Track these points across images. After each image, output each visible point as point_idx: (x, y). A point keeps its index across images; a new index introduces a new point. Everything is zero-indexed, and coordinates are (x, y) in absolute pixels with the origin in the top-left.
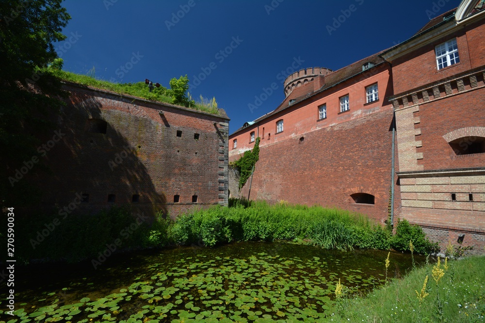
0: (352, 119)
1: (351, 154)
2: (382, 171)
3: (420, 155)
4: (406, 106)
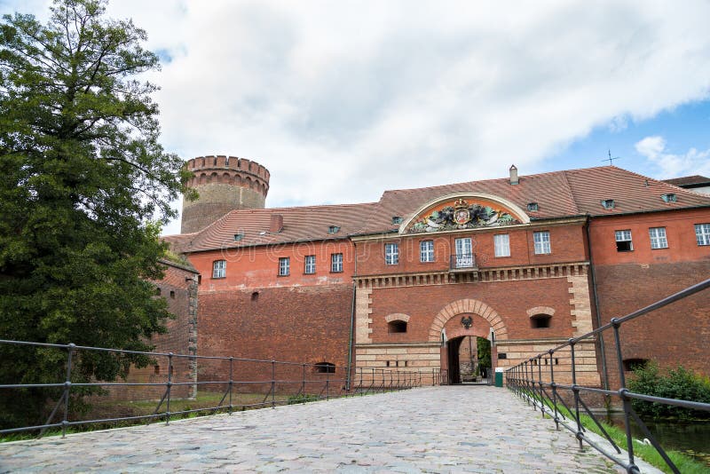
0: (317, 284)
1: (315, 322)
2: (343, 342)
3: (371, 330)
4: (364, 288)
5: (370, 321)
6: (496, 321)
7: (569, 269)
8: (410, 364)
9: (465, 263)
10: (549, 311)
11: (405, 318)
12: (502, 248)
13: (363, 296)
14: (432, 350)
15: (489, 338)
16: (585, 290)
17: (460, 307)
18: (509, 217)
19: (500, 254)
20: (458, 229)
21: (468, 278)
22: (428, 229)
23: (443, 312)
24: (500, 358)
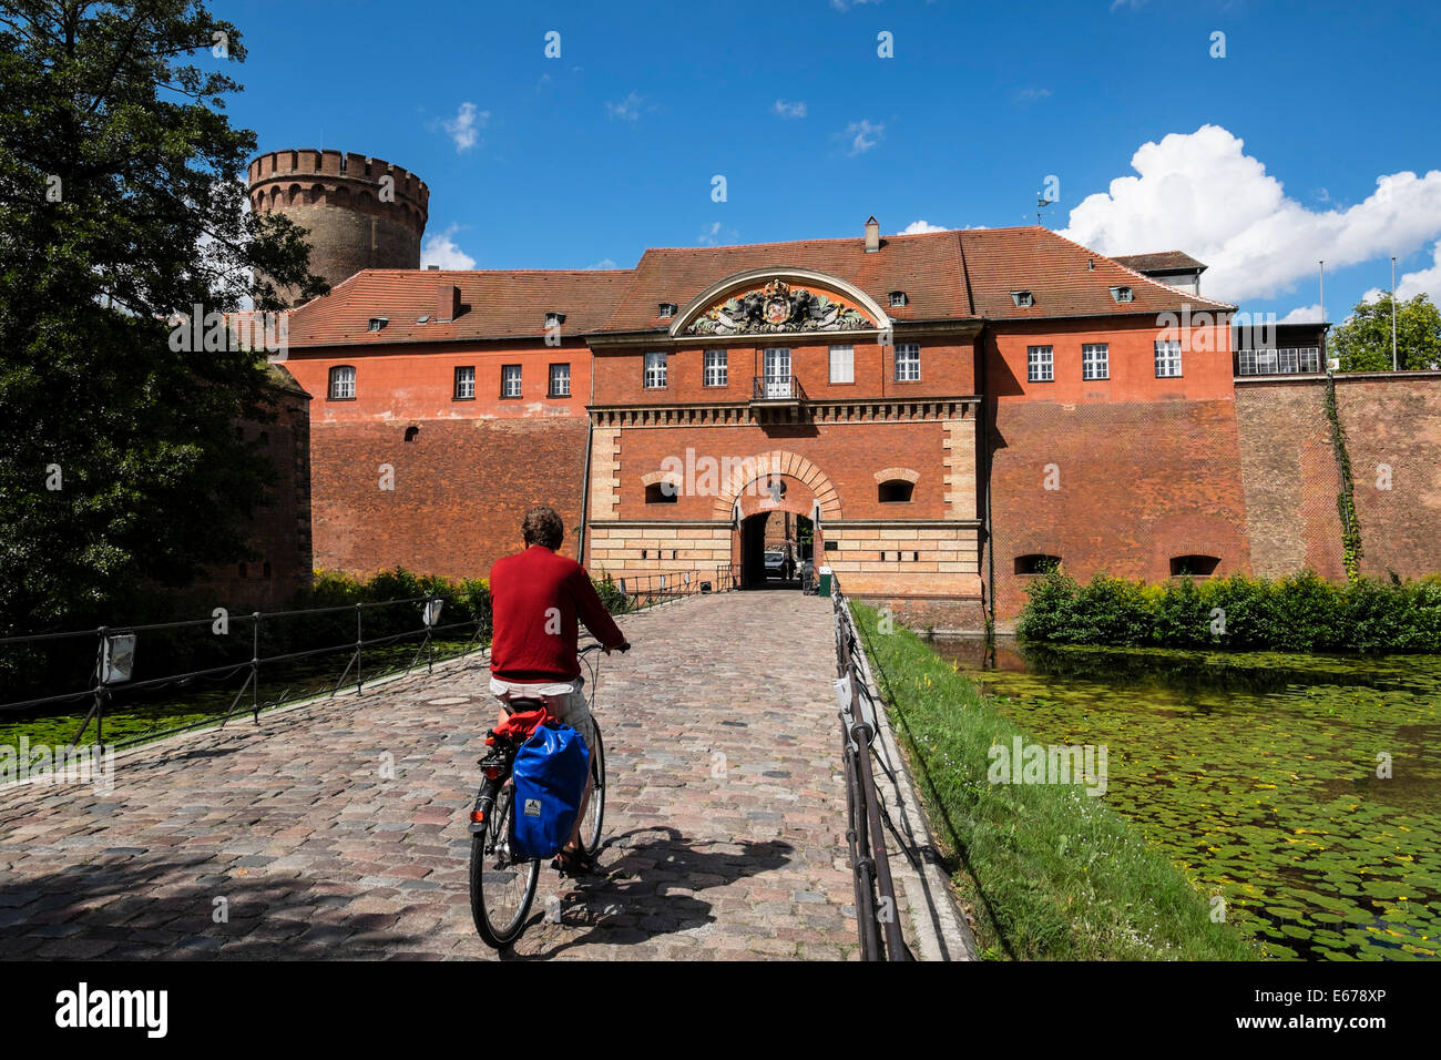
0: (525, 415)
1: (521, 481)
2: (569, 516)
3: (616, 499)
4: (607, 426)
5: (616, 482)
6: (824, 488)
7: (946, 409)
8: (680, 555)
9: (780, 391)
10: (910, 475)
12: (842, 367)
13: (605, 439)
14: (718, 533)
15: (812, 516)
16: (970, 444)
18: (857, 315)
19: (837, 378)
20: (769, 331)
21: (783, 418)
22: (718, 330)
24: (826, 549)
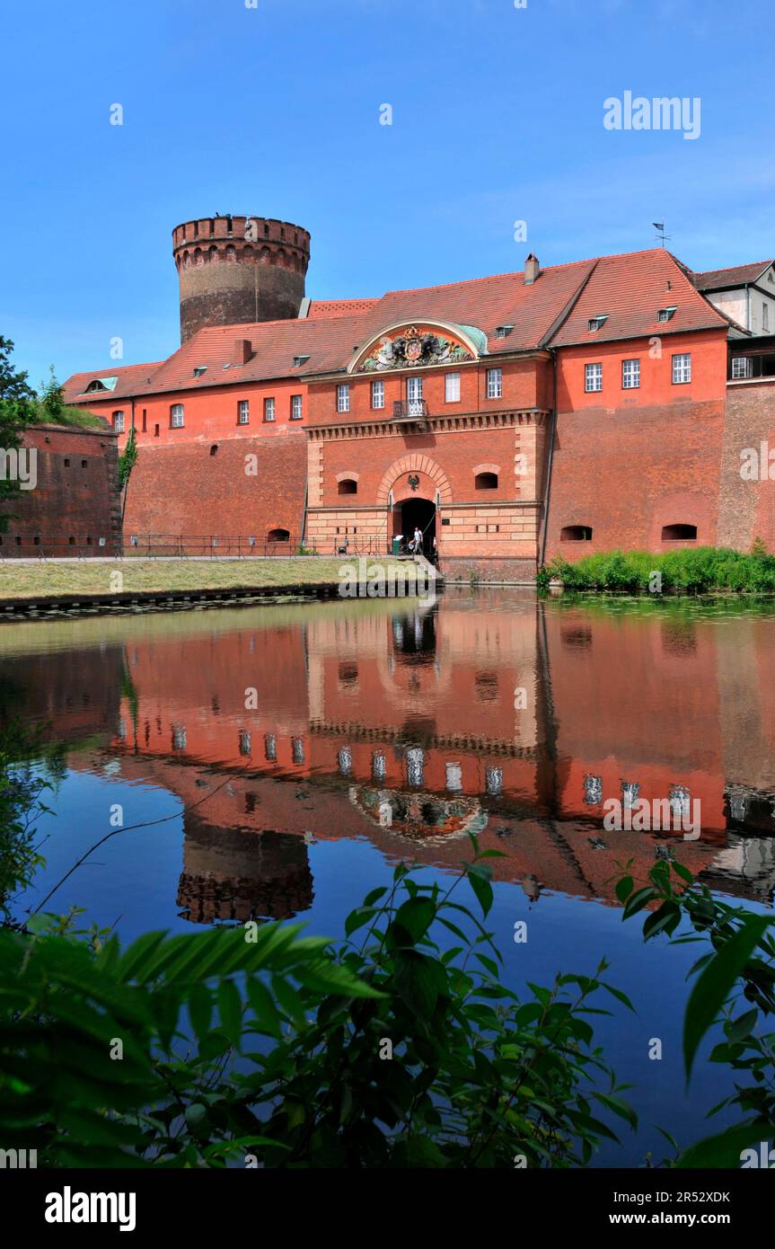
2: (298, 505)
3: (322, 492)
4: (315, 441)
5: (322, 480)
6: (442, 480)
7: (516, 418)
8: (358, 531)
9: (415, 411)
10: (496, 469)
11: (354, 476)
12: (453, 390)
13: (315, 450)
14: (380, 514)
15: (435, 501)
16: (533, 444)
17: (408, 464)
18: (461, 351)
19: (450, 398)
20: (408, 366)
21: (417, 428)
22: (378, 367)
23: (392, 470)
24: (443, 524)
